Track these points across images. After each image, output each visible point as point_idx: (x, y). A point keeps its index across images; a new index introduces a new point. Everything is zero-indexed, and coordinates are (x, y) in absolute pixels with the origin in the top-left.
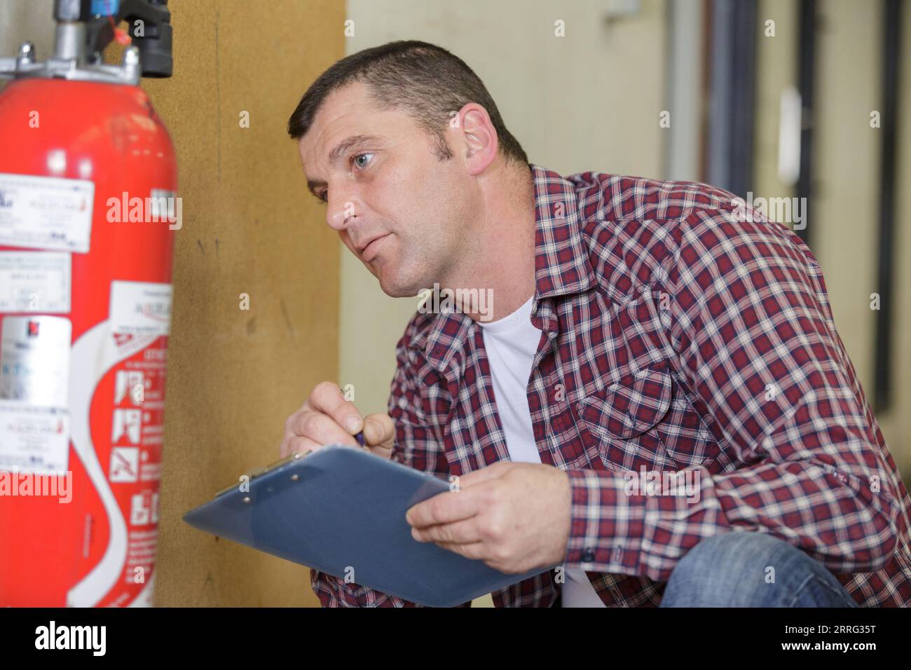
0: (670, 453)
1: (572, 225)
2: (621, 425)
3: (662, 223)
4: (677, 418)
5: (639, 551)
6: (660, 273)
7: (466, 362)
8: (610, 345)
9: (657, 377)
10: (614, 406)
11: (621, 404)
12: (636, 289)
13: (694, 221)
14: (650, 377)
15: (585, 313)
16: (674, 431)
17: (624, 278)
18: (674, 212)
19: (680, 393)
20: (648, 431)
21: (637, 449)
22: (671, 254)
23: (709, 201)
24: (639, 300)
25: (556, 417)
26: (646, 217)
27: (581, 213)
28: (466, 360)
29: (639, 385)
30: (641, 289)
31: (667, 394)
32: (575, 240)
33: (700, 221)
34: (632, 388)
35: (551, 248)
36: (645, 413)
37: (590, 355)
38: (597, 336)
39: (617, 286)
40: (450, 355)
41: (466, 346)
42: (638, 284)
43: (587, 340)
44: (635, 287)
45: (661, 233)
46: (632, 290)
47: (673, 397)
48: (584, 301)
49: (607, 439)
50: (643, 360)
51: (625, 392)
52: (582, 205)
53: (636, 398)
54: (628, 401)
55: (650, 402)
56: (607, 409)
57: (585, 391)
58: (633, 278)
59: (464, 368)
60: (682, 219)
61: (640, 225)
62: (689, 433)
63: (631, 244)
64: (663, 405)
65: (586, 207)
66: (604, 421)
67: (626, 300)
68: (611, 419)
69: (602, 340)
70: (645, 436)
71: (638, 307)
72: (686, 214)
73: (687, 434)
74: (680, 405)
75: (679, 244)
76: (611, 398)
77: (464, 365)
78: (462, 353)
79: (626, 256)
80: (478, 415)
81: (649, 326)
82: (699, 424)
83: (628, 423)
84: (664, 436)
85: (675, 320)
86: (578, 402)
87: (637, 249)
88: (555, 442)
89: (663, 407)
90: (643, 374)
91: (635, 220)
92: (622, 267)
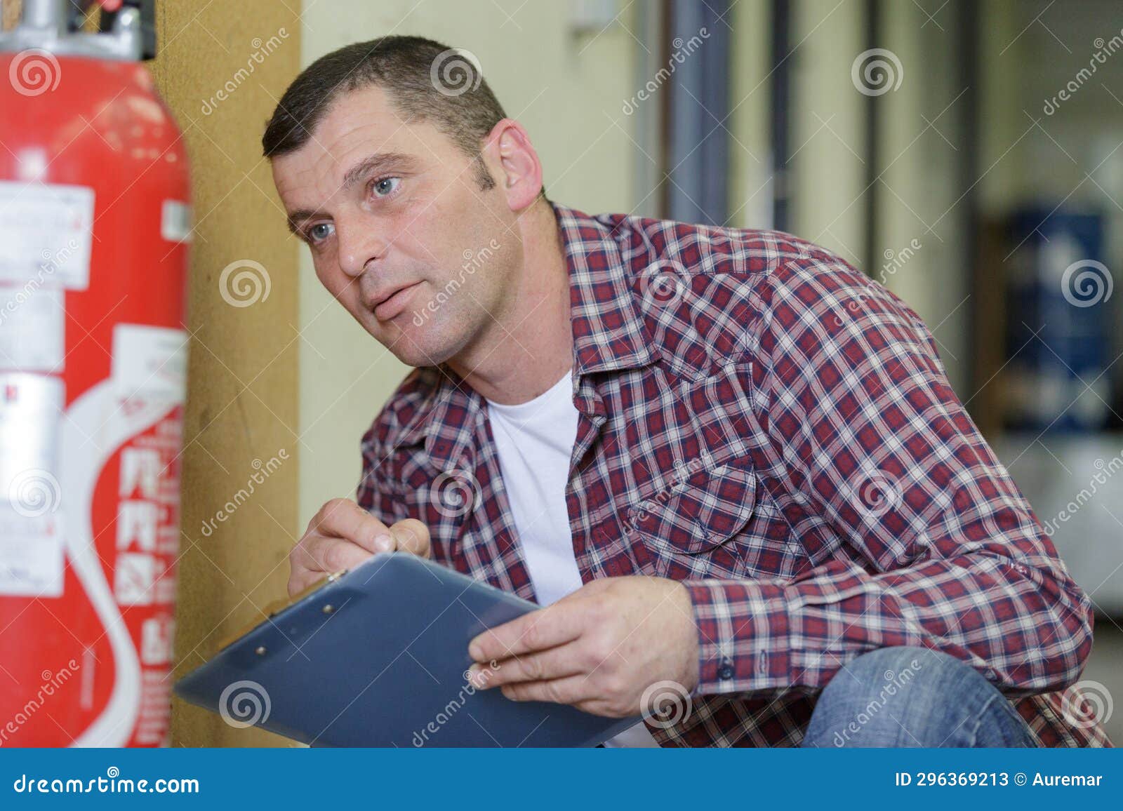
0: (750, 571)
1: (617, 282)
2: (688, 536)
3: (743, 279)
4: (761, 527)
5: (790, 652)
6: (748, 340)
7: (477, 460)
8: (673, 435)
9: (738, 476)
10: (679, 512)
11: (689, 508)
12: (713, 363)
13: (785, 275)
14: (730, 475)
15: (638, 393)
16: (756, 543)
17: (695, 348)
18: (756, 265)
19: (767, 497)
20: (724, 544)
21: (708, 566)
22: (759, 315)
23: (797, 251)
24: (719, 375)
25: (597, 526)
26: (718, 269)
27: (628, 267)
28: (477, 455)
29: (715, 485)
30: (720, 362)
31: (750, 497)
32: (624, 301)
33: (792, 273)
34: (705, 490)
35: (592, 310)
36: (720, 521)
37: (646, 446)
38: (656, 423)
39: (687, 359)
40: (457, 452)
41: (476, 439)
42: (716, 356)
43: (642, 429)
44: (712, 360)
45: (743, 291)
46: (707, 364)
47: (758, 501)
48: (636, 379)
49: (667, 555)
50: (721, 454)
51: (695, 494)
52: (627, 255)
53: (710, 501)
54: (698, 505)
55: (728, 507)
56: (669, 515)
57: (640, 492)
58: (709, 348)
59: (475, 467)
60: (769, 272)
61: (710, 281)
62: (774, 546)
63: (701, 305)
64: (744, 511)
65: (633, 260)
66: (665, 530)
67: (700, 377)
68: (674, 528)
69: (663, 428)
70: (719, 552)
71: (718, 385)
72: (773, 266)
73: (771, 546)
74: (766, 511)
75: (769, 303)
76: (675, 502)
77: (474, 463)
78: (472, 447)
79: (697, 321)
80: (497, 526)
81: (732, 409)
82: (788, 535)
83: (698, 533)
84: (744, 550)
85: (774, 398)
86: (629, 506)
87: (712, 312)
88: (597, 558)
89: (745, 514)
90: (721, 471)
91: (702, 274)
92: (692, 335)
